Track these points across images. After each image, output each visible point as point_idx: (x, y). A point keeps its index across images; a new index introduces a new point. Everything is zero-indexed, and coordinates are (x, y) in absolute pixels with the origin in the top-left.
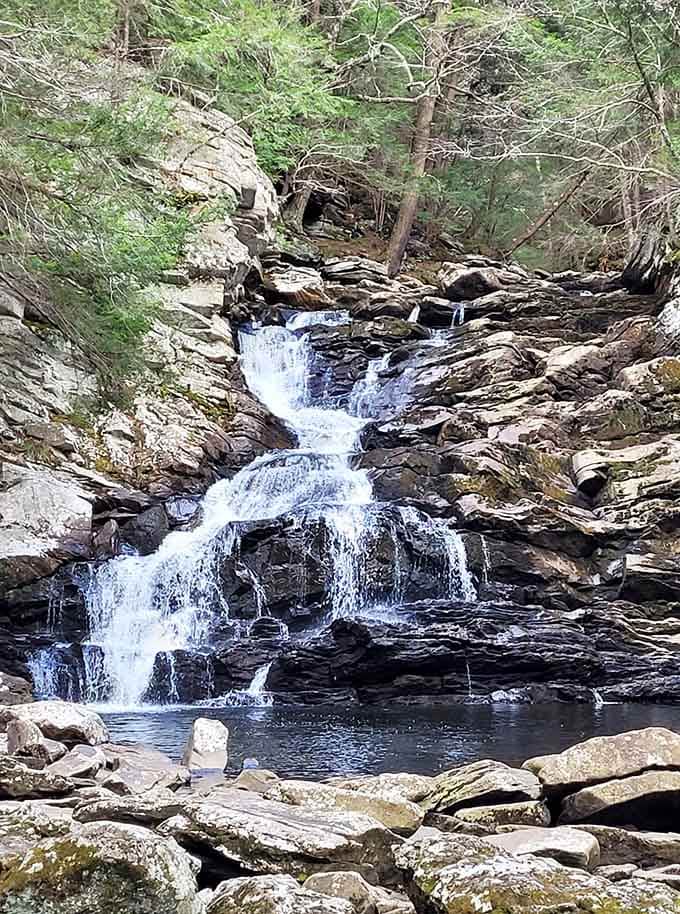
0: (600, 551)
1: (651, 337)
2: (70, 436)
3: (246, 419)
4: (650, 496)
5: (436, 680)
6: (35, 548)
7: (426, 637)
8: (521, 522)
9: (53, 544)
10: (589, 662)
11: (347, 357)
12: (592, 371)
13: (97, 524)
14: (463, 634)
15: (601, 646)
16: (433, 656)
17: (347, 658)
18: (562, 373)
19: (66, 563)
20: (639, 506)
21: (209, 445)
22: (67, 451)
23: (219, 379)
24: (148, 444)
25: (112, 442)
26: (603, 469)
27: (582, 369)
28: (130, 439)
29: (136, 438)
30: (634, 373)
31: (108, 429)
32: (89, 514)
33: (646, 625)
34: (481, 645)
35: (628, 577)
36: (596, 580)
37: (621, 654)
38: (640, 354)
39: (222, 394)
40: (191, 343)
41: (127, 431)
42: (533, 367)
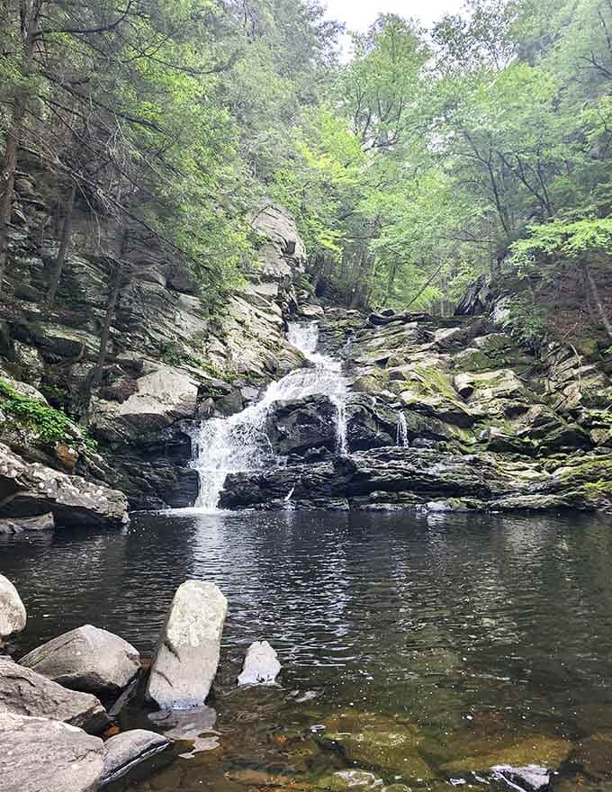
0: (475, 425)
1: (485, 324)
2: (188, 350)
3: (288, 352)
4: (499, 397)
5: (395, 495)
6: (159, 409)
7: (389, 468)
8: (436, 407)
9: (171, 408)
10: (483, 486)
11: (337, 335)
12: (457, 340)
13: (200, 400)
14: (410, 466)
15: (486, 477)
16: (393, 480)
17: (342, 479)
18: (443, 340)
19: (178, 420)
20: (494, 402)
21: (267, 363)
22: (186, 358)
23: (274, 331)
24: (233, 359)
25: (213, 357)
26: (472, 383)
27: (452, 339)
28: (225, 357)
29: (226, 356)
30: (479, 340)
31: (211, 349)
32: (196, 393)
33: (506, 465)
34: (421, 474)
35: (493, 439)
36: (474, 440)
37: (498, 482)
38: (480, 334)
39: (275, 339)
40: (260, 313)
41: (222, 351)
42: (427, 339)
